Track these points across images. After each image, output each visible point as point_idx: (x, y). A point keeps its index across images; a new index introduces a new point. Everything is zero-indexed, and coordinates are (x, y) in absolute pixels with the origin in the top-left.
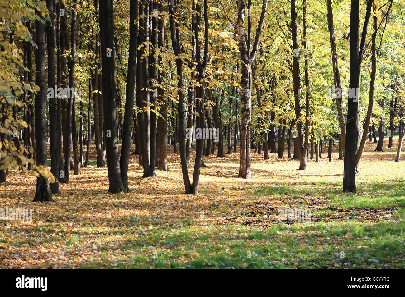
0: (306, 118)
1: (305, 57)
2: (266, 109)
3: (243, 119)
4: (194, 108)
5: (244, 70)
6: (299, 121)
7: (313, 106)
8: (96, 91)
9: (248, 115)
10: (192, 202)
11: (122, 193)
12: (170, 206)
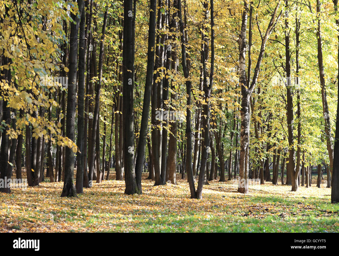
0: (298, 146)
1: (298, 92)
2: (263, 140)
3: (242, 142)
4: (200, 134)
5: (245, 99)
6: (292, 148)
7: (304, 135)
8: (118, 112)
9: (247, 139)
10: (196, 203)
11: (136, 194)
12: (177, 206)
